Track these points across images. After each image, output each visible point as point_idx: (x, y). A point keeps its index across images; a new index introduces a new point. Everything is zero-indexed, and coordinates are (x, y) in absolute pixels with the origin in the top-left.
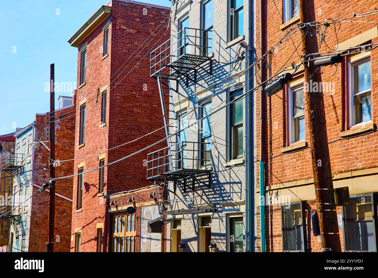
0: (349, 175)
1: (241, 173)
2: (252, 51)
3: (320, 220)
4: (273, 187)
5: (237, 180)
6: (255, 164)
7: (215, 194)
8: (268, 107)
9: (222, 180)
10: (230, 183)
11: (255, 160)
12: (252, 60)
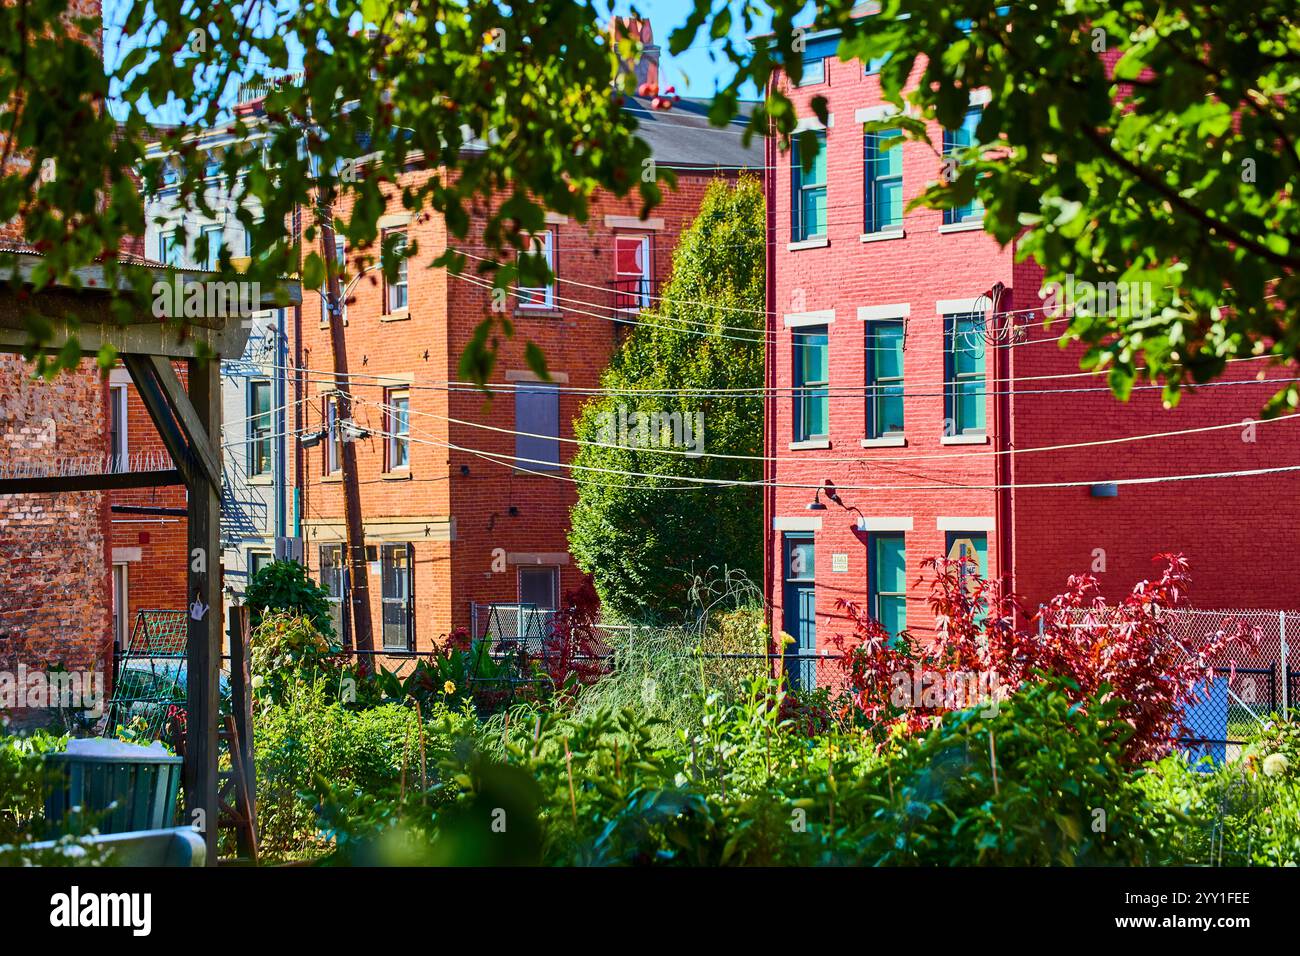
0: (388, 520)
1: (270, 496)
2: (283, 339)
3: (352, 576)
4: (310, 522)
5: (261, 502)
6: (287, 489)
7: (230, 517)
8: (304, 419)
9: (238, 498)
10: (251, 504)
11: (287, 483)
12: (283, 351)
